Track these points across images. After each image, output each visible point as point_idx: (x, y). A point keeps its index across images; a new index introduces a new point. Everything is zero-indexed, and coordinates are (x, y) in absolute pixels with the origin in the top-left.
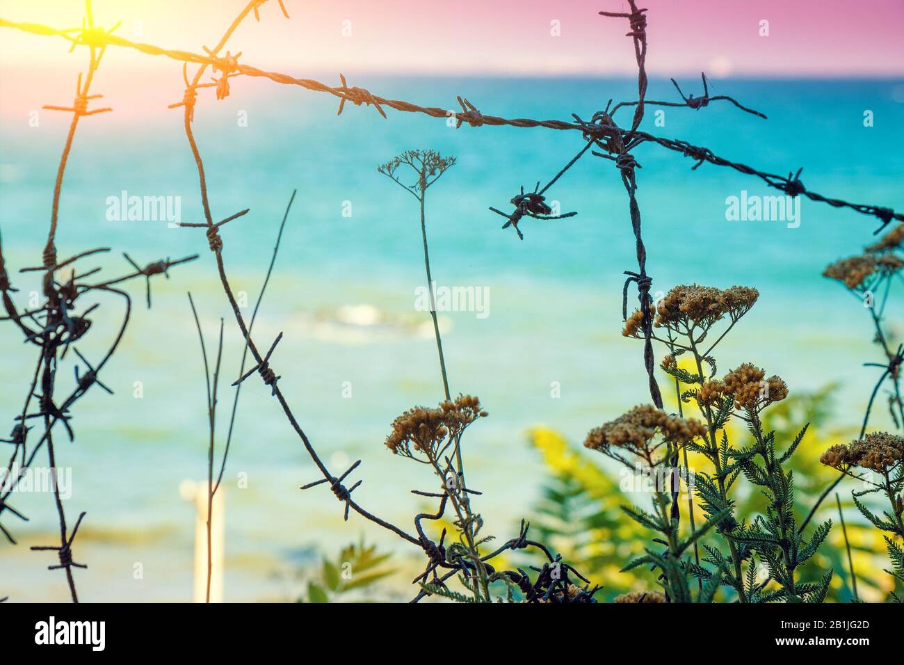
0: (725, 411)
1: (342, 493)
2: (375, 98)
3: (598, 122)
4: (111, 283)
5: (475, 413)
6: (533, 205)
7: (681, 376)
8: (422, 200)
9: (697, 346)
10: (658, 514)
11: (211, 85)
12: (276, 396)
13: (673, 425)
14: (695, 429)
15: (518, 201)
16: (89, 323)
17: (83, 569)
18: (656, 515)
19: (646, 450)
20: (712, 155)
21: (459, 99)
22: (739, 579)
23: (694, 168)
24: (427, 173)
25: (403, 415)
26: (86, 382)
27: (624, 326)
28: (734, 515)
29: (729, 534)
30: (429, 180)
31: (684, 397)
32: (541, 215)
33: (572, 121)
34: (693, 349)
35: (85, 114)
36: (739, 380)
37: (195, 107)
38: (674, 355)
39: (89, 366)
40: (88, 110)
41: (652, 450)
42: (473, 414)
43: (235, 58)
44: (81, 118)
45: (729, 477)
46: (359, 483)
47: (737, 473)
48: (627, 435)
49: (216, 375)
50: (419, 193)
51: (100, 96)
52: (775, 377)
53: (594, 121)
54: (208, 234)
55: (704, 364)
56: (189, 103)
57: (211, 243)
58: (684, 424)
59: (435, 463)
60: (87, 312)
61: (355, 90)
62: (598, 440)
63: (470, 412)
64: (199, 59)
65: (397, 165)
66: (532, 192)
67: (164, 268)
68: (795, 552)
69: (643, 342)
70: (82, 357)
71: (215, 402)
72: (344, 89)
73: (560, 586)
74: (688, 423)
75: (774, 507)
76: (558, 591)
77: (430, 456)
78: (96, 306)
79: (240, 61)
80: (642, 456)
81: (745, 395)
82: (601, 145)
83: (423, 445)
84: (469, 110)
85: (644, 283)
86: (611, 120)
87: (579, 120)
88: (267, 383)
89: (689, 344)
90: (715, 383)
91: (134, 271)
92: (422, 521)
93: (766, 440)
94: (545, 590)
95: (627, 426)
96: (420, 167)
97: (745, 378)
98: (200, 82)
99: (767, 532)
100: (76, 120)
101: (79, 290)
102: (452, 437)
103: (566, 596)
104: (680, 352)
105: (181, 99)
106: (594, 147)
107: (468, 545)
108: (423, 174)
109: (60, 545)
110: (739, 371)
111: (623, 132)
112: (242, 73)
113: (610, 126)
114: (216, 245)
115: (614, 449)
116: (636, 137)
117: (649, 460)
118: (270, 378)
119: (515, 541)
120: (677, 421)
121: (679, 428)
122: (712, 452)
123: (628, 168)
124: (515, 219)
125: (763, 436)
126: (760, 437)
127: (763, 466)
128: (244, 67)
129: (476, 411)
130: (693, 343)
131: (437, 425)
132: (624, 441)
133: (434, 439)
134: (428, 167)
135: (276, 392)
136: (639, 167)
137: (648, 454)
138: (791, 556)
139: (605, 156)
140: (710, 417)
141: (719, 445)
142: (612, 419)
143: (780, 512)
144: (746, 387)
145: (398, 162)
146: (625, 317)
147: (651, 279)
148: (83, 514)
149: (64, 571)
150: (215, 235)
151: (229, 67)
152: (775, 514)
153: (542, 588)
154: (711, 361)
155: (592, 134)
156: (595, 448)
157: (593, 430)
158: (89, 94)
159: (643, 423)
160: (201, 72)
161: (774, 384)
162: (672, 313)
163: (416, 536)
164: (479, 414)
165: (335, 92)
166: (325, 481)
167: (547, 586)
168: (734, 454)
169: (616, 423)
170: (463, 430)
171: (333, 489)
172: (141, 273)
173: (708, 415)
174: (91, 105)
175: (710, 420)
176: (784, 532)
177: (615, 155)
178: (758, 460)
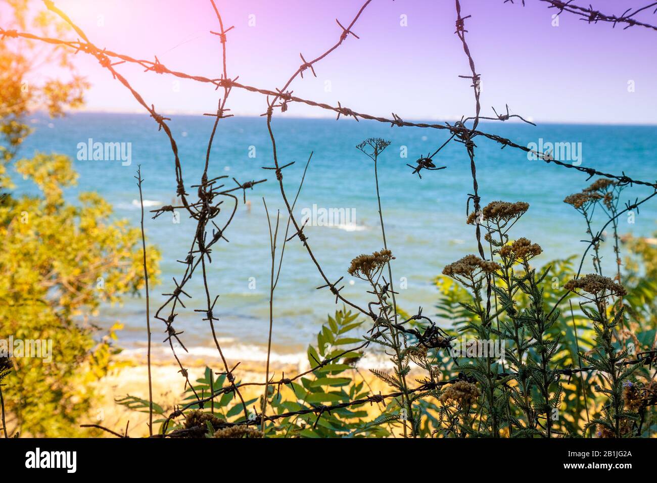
0: (513, 260)
1: (335, 291)
2: (354, 113)
3: (457, 126)
4: (228, 191)
5: (390, 257)
6: (426, 163)
7: (493, 243)
8: (375, 161)
9: (501, 229)
10: (476, 306)
11: (279, 106)
12: (305, 246)
13: (484, 265)
14: (494, 267)
15: (419, 161)
16: (219, 210)
17: (217, 321)
18: (476, 307)
19: (471, 276)
20: (510, 142)
21: (393, 114)
22: (517, 336)
23: (502, 148)
24: (378, 149)
25: (356, 258)
26: (217, 236)
27: (467, 219)
28: (515, 308)
29: (513, 316)
30: (379, 152)
31: (493, 253)
32: (430, 168)
33: (445, 125)
34: (499, 231)
35: (222, 117)
36: (518, 245)
37: (272, 116)
38: (490, 233)
39: (219, 229)
40: (223, 116)
41: (474, 276)
42: (388, 258)
43: (290, 94)
44: (220, 119)
45: (514, 290)
46: (343, 287)
47: (518, 289)
48: (462, 269)
49: (275, 236)
50: (374, 158)
51: (229, 110)
52: (535, 244)
53: (455, 126)
54: (276, 172)
55: (503, 237)
56: (269, 113)
57: (277, 177)
58: (489, 264)
59: (371, 281)
60: (218, 205)
61: (345, 109)
62: (449, 271)
63: (387, 257)
64: (274, 94)
65: (365, 145)
66: (427, 157)
67: (251, 185)
68: (543, 326)
69: (476, 227)
70: (215, 225)
71: (275, 247)
72: (340, 108)
73: (435, 336)
74: (491, 264)
75: (534, 304)
76: (433, 339)
77: (368, 277)
78: (222, 202)
79: (292, 95)
80: (469, 279)
81: (520, 252)
82: (458, 136)
83: (366, 272)
84: (397, 119)
85: (477, 200)
86: (463, 125)
87: (449, 125)
88: (302, 240)
89: (497, 228)
90: (508, 246)
91: (239, 186)
92: (372, 305)
93: (531, 273)
94: (428, 338)
95: (462, 265)
96: (375, 146)
97: (521, 244)
98: (274, 105)
99: (530, 316)
100: (218, 120)
101: (215, 195)
102: (379, 268)
103: (437, 341)
104: (493, 232)
105: (266, 112)
106: (456, 137)
107: (386, 318)
108: (376, 149)
109: (207, 310)
110: (519, 241)
111: (469, 131)
112: (293, 100)
113: (463, 128)
114: (280, 177)
115: (456, 275)
116: (474, 133)
117: (473, 281)
118: (303, 238)
119: (416, 316)
120: (486, 263)
121: (487, 266)
122: (506, 278)
123: (470, 147)
124: (418, 170)
125: (529, 271)
126: (528, 271)
127: (529, 285)
128: (295, 98)
129: (390, 256)
130: (499, 228)
131: (372, 263)
132: (461, 272)
133: (371, 269)
134: (378, 146)
135: (306, 244)
136: (476, 147)
137: (472, 278)
138: (541, 327)
139: (460, 141)
140: (506, 262)
141: (509, 275)
142: (456, 261)
143: (536, 306)
144: (521, 248)
145: (365, 143)
146: (468, 215)
147: (480, 198)
148: (218, 296)
149: (209, 321)
150: (279, 173)
151: (287, 97)
152: (534, 307)
153: (426, 338)
154: (506, 236)
155: (454, 131)
156: (448, 274)
157: (446, 266)
158: (224, 109)
159: (470, 264)
160: (275, 100)
161: (535, 247)
162: (489, 214)
163: (369, 312)
164: (391, 258)
165: (336, 110)
166: (327, 286)
167: (428, 336)
168: (515, 279)
169: (457, 263)
170: (384, 265)
171: (331, 289)
172: (241, 187)
173: (505, 261)
174: (225, 113)
175: (506, 263)
176: (538, 316)
177: (465, 141)
178: (527, 282)
